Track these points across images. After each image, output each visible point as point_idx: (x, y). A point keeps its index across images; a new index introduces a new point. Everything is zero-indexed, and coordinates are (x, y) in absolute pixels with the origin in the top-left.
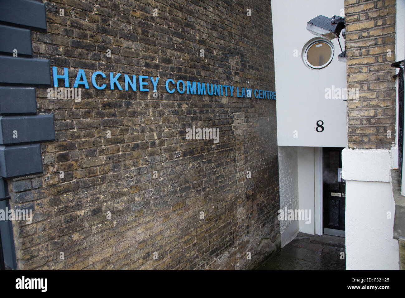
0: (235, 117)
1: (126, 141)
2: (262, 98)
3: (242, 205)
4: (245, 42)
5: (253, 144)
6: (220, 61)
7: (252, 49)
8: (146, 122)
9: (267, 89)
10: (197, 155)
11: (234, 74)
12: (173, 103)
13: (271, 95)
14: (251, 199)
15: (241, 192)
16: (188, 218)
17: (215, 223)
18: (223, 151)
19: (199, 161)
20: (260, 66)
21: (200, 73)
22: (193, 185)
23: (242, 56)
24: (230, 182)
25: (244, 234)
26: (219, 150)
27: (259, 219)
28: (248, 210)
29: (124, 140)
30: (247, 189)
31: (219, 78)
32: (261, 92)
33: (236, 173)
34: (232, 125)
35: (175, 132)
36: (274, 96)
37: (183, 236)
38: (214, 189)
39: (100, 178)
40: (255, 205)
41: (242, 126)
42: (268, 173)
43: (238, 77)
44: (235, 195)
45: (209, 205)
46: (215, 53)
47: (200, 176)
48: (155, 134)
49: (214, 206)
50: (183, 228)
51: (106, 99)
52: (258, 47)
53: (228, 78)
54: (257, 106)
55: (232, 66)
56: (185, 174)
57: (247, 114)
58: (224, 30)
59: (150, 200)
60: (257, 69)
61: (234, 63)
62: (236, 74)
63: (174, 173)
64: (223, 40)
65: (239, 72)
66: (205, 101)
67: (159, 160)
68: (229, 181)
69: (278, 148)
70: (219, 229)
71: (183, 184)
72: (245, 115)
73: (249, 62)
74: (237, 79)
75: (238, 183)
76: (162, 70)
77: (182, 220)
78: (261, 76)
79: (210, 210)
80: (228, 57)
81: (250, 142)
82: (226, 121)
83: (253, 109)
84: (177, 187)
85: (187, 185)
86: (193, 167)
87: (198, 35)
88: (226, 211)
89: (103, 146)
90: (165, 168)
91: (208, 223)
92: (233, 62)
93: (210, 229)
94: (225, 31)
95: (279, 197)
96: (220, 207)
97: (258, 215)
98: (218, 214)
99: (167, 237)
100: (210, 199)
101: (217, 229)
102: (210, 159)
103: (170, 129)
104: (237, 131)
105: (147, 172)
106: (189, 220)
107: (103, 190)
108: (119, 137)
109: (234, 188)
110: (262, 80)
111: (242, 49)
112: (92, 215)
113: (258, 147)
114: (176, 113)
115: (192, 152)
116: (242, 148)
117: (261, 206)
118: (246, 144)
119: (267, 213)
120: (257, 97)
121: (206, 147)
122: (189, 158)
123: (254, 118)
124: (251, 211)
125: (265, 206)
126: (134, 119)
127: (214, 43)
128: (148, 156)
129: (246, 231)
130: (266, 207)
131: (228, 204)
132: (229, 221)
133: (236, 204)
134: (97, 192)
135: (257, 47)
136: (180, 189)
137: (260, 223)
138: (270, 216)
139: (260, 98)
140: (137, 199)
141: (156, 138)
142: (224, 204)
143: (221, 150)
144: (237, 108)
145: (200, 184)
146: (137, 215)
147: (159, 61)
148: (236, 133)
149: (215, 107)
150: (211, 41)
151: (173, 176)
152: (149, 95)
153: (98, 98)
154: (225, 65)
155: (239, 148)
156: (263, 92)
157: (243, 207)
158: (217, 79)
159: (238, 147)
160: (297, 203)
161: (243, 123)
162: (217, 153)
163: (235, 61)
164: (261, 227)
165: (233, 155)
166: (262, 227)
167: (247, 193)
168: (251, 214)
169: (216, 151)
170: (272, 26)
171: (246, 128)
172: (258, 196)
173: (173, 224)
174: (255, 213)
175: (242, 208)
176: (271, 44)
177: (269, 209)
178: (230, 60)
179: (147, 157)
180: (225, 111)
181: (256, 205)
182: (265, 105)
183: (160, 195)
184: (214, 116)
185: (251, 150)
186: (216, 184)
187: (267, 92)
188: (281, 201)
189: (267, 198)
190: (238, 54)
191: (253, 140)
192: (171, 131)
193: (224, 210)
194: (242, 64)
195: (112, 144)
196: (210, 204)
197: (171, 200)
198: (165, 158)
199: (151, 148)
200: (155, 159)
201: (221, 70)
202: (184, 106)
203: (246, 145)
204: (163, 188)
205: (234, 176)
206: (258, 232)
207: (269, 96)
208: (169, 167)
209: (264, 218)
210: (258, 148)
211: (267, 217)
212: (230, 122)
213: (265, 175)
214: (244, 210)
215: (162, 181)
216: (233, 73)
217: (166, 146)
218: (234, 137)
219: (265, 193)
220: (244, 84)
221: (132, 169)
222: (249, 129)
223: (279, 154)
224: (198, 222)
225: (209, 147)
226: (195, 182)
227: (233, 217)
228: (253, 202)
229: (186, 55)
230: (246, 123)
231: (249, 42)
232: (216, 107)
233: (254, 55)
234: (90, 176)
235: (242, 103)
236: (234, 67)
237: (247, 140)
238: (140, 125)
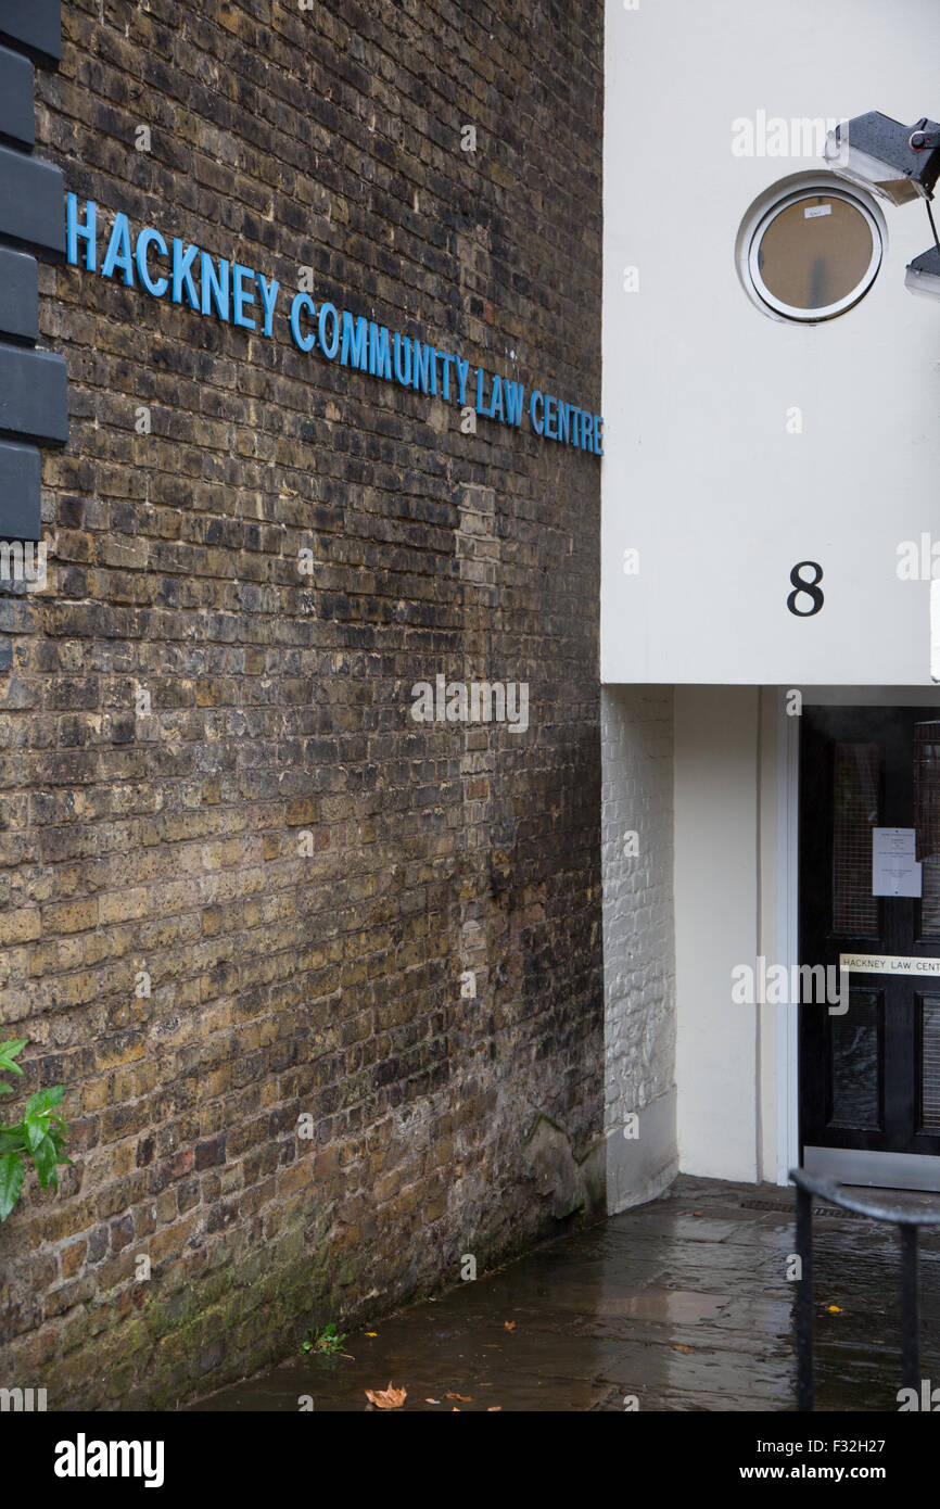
0: (467, 501)
1: (196, 505)
2: (553, 435)
3: (474, 912)
4: (510, 165)
5: (517, 642)
6: (431, 243)
7: (528, 202)
8: (241, 449)
9: (570, 399)
10: (357, 626)
11: (468, 310)
12: (305, 393)
13: (585, 432)
14: (505, 898)
15: (474, 844)
16: (324, 880)
17: (396, 942)
18: (425, 637)
19: (360, 654)
20: (554, 286)
21: (375, 286)
22: (341, 744)
23: (497, 229)
24: (444, 785)
25: (480, 1048)
26: (414, 626)
27: (528, 1006)
28: (493, 944)
29: (190, 496)
30: (492, 839)
31: (424, 317)
32: (553, 408)
33: (463, 753)
34: (456, 532)
35: (307, 508)
36: (596, 434)
37: (308, 944)
38: (397, 791)
39: (137, 616)
40: (516, 933)
41: (485, 549)
42: (563, 803)
43: (481, 326)
44: (457, 853)
45: (381, 853)
46: (416, 205)
47: (360, 714)
48: (259, 498)
49: (394, 866)
50: (310, 914)
51: (158, 336)
52: (551, 194)
53: (452, 324)
54: (536, 472)
55: (466, 269)
56: (325, 691)
57: (501, 498)
58: (447, 100)
59: (237, 752)
60: (543, 301)
61: (469, 255)
62: (477, 308)
63: (298, 673)
64: (443, 149)
65: (485, 302)
66: (386, 406)
67: (265, 606)
68: (442, 778)
69: (603, 693)
70: (406, 976)
71: (317, 726)
72: (496, 499)
73: (515, 262)
74: (476, 330)
75: (466, 801)
76: (280, 252)
77: (309, 878)
78: (553, 331)
79: (382, 878)
80: (454, 230)
81: (507, 628)
82: (438, 509)
83: (522, 481)
84: (304, 735)
85: (327, 738)
86: (344, 671)
87: (374, 120)
88: (426, 910)
89: (147, 504)
90: (278, 642)
91: (376, 930)
92: (470, 252)
93: (381, 960)
94: (450, 108)
95: (600, 942)
96: (410, 880)
97: (526, 991)
98: (406, 908)
99: (268, 926)
100: (386, 830)
101: (399, 976)
102: (391, 655)
103: (295, 493)
104: (469, 563)
105: (237, 640)
106: (327, 888)
107: (142, 663)
108: (181, 482)
109: (453, 816)
110: (554, 351)
111: (498, 197)
112: (114, 744)
113: (532, 662)
114: (309, 439)
115: (343, 606)
116: (484, 649)
117: (539, 951)
118: (495, 631)
119: (560, 998)
120: (539, 429)
121: (382, 601)
122: (338, 628)
123: (524, 524)
124: (504, 954)
125: (548, 953)
126: (214, 424)
127: (416, 161)
128: (239, 580)
129: (487, 1040)
130: (554, 964)
131: (434, 880)
132: (436, 961)
133: (456, 894)
134: (129, 662)
135: (546, 194)
136: (309, 745)
137: (531, 1029)
138: (567, 1017)
139: (549, 433)
140: (209, 732)
141: (260, 516)
142: (424, 875)
143: (420, 631)
144: (472, 462)
145: (362, 755)
146: (207, 794)
147: (276, 218)
148: (465, 573)
149: (410, 439)
150: (407, 148)
151: (294, 683)
152: (250, 344)
153: (144, 324)
154: (445, 262)
155: (474, 642)
156: (561, 410)
157: (476, 919)
158: (418, 318)
159: (469, 636)
160: (670, 1011)
161: (490, 538)
162: (409, 636)
163: (475, 246)
164: (534, 1051)
165: (455, 667)
166: (538, 1058)
167: (494, 860)
168: (503, 969)
169: (409, 631)
170: (601, 91)
171: (499, 563)
172: (528, 896)
173: (286, 880)
174: (517, 977)
175: (473, 923)
176: (595, 181)
177: (565, 982)
178: (460, 242)
179: (236, 582)
180: (437, 465)
181: (522, 935)
182: (563, 474)
183: (260, 744)
184: (407, 476)
185: (513, 666)
186: (403, 769)
187: (572, 414)
188: (606, 966)
189: (558, 921)
190: (483, 216)
191: (519, 624)
192: (295, 504)
193: (422, 903)
194: (495, 264)
195: (167, 505)
196: (385, 851)
197: (286, 775)
198: (277, 604)
199: (247, 550)
200: (254, 595)
201: (431, 283)
202: (332, 413)
203: (495, 638)
204: (271, 719)
205: (456, 764)
206: (526, 1075)
207: (580, 433)
208: (285, 645)
209: (544, 1016)
210: (531, 668)
211: (557, 1014)
212: (451, 518)
213: (553, 808)
214: (480, 932)
215: (268, 692)
216: (467, 300)
217: (281, 557)
218: (461, 590)
219: (550, 894)
220: (497, 359)
221: (203, 612)
222: (506, 568)
223: (606, 730)
224: (349, 909)
225: (390, 604)
226: (348, 736)
227: (449, 950)
228: (509, 914)
229: (343, 203)
230: (497, 540)
231: (522, 165)
232: (414, 441)
233: (534, 230)
234: (118, 599)
235: (490, 444)
236: (471, 274)
237: (499, 614)
238: (226, 453)
